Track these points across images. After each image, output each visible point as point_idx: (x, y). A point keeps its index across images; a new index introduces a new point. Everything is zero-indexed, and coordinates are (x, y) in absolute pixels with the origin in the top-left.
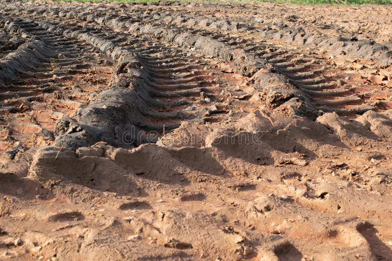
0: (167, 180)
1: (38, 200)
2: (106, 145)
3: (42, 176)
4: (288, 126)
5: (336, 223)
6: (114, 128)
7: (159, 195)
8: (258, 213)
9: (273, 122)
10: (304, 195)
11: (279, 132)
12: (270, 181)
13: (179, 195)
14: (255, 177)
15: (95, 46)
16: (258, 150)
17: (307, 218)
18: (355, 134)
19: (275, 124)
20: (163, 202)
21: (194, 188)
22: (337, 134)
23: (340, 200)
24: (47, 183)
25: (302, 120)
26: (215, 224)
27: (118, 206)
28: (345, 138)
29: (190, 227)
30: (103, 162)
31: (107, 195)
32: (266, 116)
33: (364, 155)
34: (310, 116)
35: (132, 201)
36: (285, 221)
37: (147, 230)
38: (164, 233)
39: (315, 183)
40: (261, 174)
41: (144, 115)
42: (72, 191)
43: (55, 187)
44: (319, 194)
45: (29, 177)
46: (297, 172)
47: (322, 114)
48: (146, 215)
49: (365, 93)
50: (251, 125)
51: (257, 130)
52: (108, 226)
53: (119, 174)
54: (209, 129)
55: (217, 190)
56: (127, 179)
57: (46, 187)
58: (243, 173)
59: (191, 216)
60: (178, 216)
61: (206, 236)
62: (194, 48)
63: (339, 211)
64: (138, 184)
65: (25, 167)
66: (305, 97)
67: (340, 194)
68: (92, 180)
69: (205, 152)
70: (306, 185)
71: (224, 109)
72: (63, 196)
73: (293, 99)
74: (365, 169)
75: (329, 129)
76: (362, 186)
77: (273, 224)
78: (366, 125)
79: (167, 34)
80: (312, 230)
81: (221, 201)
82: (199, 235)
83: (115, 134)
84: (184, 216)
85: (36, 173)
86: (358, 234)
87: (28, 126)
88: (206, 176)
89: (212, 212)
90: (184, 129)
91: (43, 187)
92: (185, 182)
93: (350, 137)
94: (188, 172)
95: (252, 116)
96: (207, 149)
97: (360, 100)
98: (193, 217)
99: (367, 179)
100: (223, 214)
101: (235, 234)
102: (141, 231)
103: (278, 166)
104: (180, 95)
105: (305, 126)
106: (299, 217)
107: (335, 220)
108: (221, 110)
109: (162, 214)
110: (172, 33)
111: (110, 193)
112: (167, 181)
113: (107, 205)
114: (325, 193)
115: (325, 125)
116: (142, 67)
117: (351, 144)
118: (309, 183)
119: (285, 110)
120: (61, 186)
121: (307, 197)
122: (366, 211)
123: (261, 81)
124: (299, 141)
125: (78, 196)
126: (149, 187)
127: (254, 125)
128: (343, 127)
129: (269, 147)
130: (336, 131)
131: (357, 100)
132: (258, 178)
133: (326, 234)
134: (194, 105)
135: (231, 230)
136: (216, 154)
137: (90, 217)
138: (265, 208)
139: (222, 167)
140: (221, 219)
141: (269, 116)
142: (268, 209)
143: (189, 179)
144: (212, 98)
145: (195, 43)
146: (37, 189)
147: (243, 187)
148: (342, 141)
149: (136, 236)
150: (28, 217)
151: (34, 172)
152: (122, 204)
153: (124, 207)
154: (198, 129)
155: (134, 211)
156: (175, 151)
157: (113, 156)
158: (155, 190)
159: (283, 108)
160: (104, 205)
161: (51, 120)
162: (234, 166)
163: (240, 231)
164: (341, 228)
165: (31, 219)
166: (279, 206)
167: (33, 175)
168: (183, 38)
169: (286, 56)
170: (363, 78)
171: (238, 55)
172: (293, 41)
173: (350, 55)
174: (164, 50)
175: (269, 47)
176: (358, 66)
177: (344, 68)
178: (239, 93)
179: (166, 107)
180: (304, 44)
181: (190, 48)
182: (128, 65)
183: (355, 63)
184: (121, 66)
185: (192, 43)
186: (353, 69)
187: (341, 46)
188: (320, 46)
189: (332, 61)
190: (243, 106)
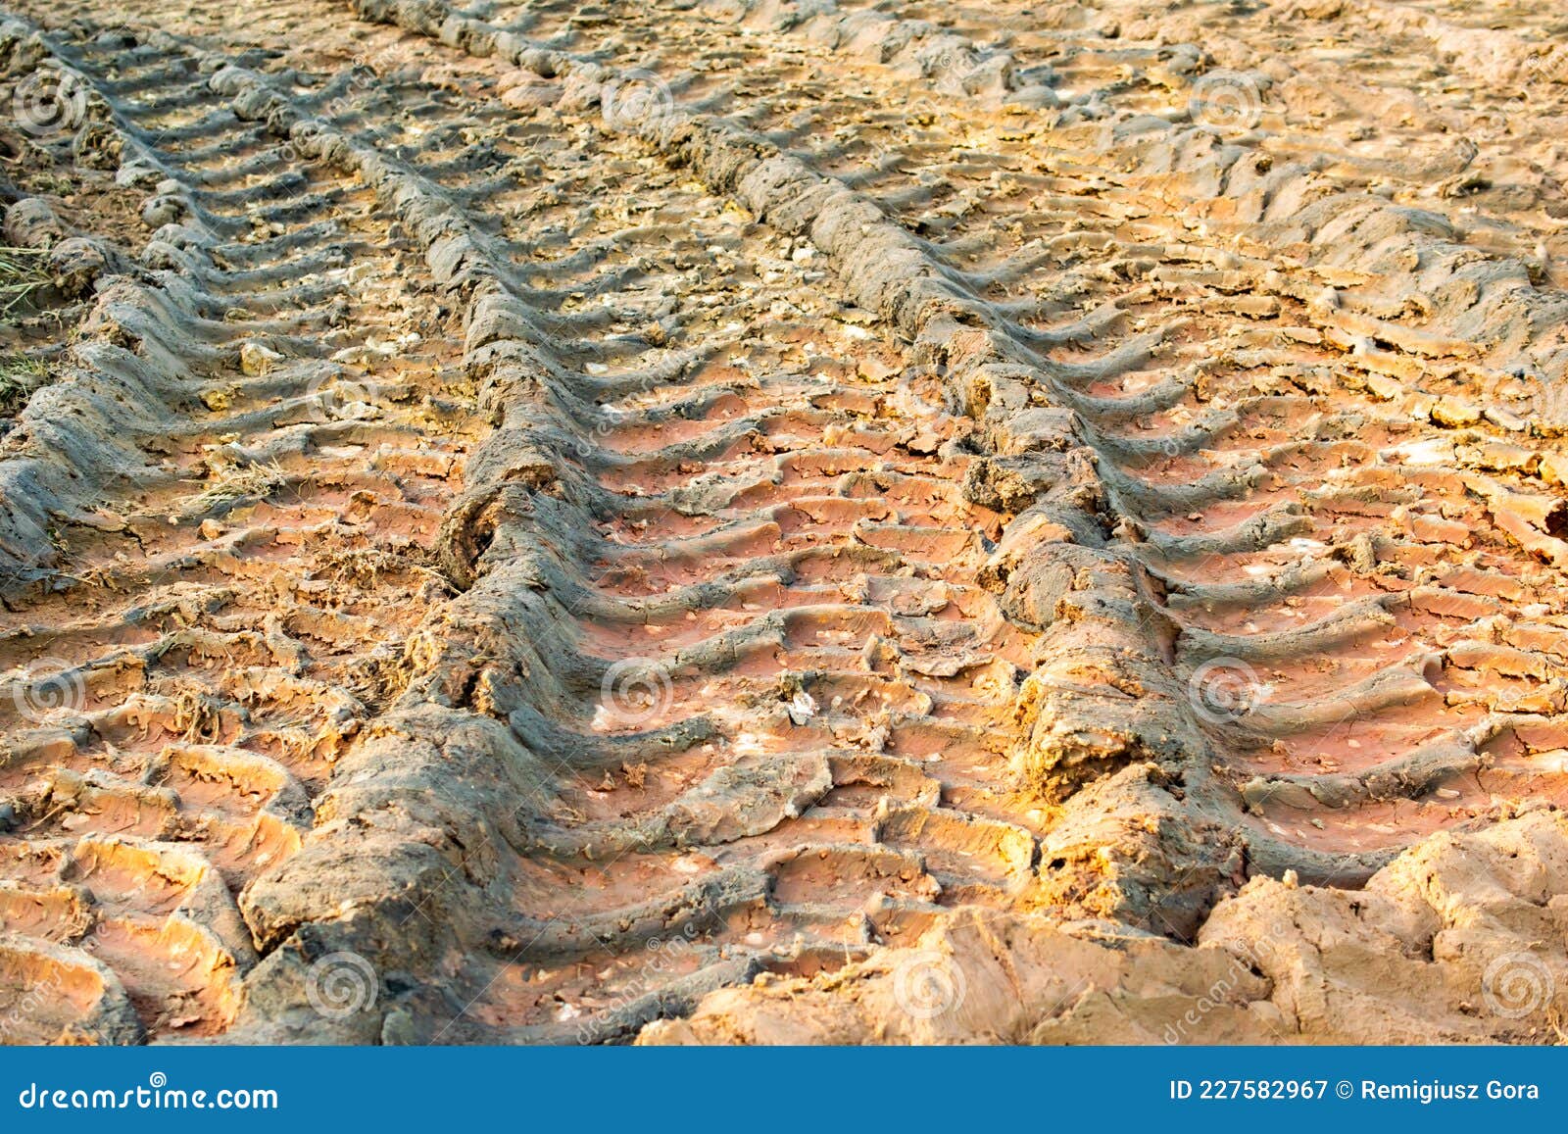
25: (1148, 954)
41: (527, 855)
62: (809, 251)
73: (1135, 770)
75: (1257, 976)
78: (1421, 925)
79: (708, 153)
97: (1427, 693)
104: (695, 671)
105: (1155, 980)
108: (843, 781)
110: (727, 154)
116: (559, 487)
119: (1088, 859)
123: (1030, 589)
128: (1319, 961)
131: (1416, 696)
134: (743, 737)
144: (825, 690)
145: (811, 220)
159: (1082, 855)
161: (156, 879)
168: (769, 187)
169: (1176, 322)
170: (1469, 493)
171: (965, 360)
172: (1221, 194)
173: (1439, 320)
174: (685, 255)
175: (1113, 250)
176: (1458, 407)
177: (1403, 420)
178: (942, 626)
179: (626, 766)
180: (1262, 218)
181: (791, 250)
182: (495, 506)
183: (1449, 382)
184: (466, 509)
185: (801, 223)
186: (1436, 422)
187: (1408, 267)
188: (1325, 248)
189: (1361, 366)
190: (944, 742)
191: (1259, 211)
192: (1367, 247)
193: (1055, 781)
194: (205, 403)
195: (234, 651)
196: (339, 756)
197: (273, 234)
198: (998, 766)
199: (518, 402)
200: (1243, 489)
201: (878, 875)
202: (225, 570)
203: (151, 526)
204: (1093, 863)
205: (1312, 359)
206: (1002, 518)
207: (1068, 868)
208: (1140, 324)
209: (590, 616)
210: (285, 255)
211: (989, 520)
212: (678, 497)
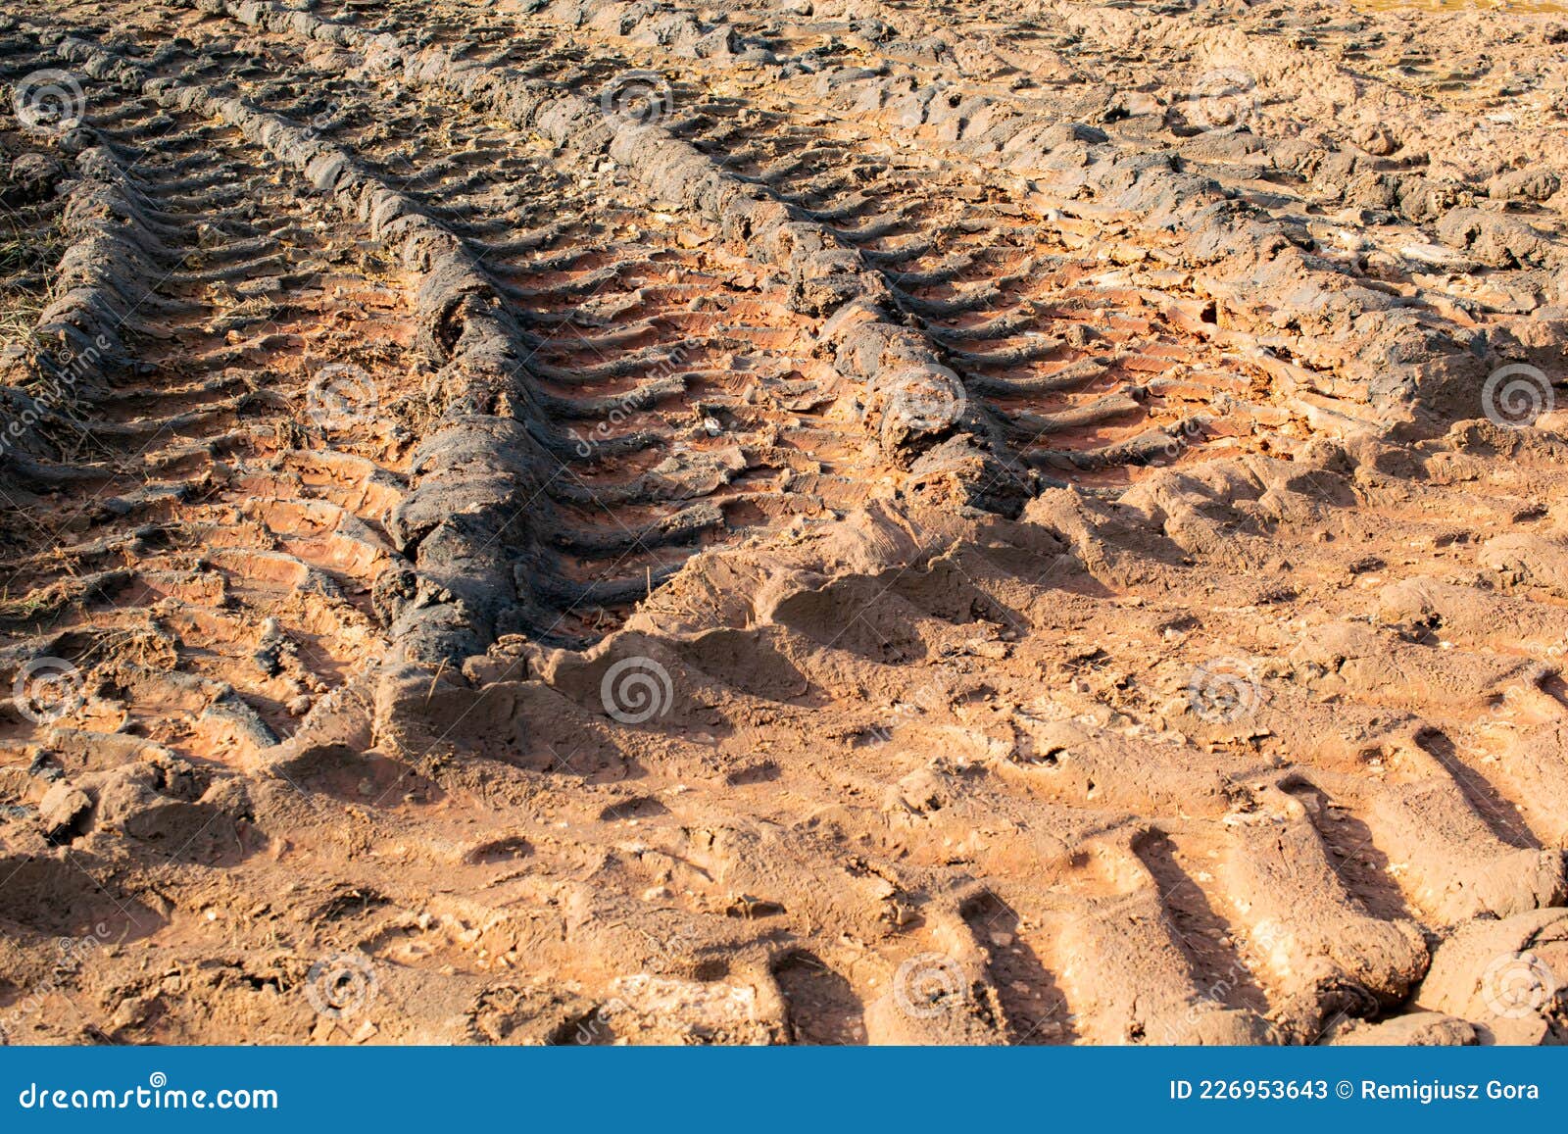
0: (679, 722)
1: (410, 806)
2: (524, 642)
3: (409, 745)
4: (955, 545)
5: (1086, 836)
6: (511, 570)
7: (673, 770)
8: (913, 816)
9: (918, 534)
10: (1010, 758)
11: (934, 563)
12: (922, 711)
13: (721, 769)
14: (886, 701)
15: (279, 156)
16: (886, 621)
17: (1022, 825)
18: (1126, 553)
19: (923, 540)
20: (689, 790)
21: (746, 744)
22: (1079, 555)
23: (1094, 766)
24: (424, 763)
25: (990, 523)
26: (829, 854)
27: (597, 814)
28: (1099, 566)
29: (775, 865)
30: (531, 694)
31: (561, 783)
32: (897, 518)
33: (1147, 620)
34: (1008, 497)
35: (622, 798)
36: (974, 835)
37: (681, 875)
38: (721, 881)
39: (1031, 716)
40: (899, 694)
41: (558, 502)
42: (484, 779)
43: (443, 770)
44: (1044, 752)
45: (380, 749)
46: (987, 683)
47: (1038, 489)
48: (664, 833)
49: (1152, 382)
50: (862, 548)
51: (880, 566)
52: (595, 869)
53: (573, 722)
54: (760, 571)
55: (803, 747)
56: (593, 734)
57: (421, 772)
58: (854, 690)
59: (773, 838)
60: (744, 840)
61: (813, 885)
62: (610, 165)
63: (1091, 795)
64: (622, 746)
65: (361, 723)
66: (989, 426)
67: (1093, 751)
68: (510, 742)
69: (758, 639)
70: (1011, 722)
71: (765, 460)
72: (463, 791)
73: (958, 438)
74: (1150, 663)
75: (1058, 541)
76: (1143, 716)
77: (948, 842)
78: (1154, 516)
79: (509, 97)
80: (1034, 853)
81: (819, 780)
82: (797, 884)
83: (517, 589)
84: (757, 838)
85: (396, 739)
86: (1136, 860)
87: (263, 557)
88: (770, 708)
89: (809, 818)
90: (699, 576)
91: (414, 773)
92: (723, 727)
93: (1113, 562)
94: (727, 699)
95: (861, 521)
96: (762, 631)
97: (1137, 409)
98: (778, 838)
99: (1156, 698)
100: (834, 820)
101: (874, 876)
102: (669, 876)
103: (936, 662)
105: (997, 538)
106: (1005, 823)
107: (1083, 826)
108: (755, 464)
109: (709, 836)
110: (526, 97)
111: (569, 778)
112: (677, 727)
113: (568, 810)
114: (1059, 750)
115: (1046, 530)
116: (496, 301)
117: (1115, 582)
118: (1017, 717)
119: (940, 482)
120: (456, 767)
121: (1017, 762)
122: (1151, 793)
123: (857, 351)
124: (984, 586)
125: (498, 790)
126: (647, 753)
127: (871, 551)
128: (1096, 532)
129: (913, 609)
130: (1078, 547)
131: (1130, 410)
132: (892, 704)
133: (1066, 862)
134: (676, 444)
135: (862, 866)
136: (784, 641)
137: (547, 848)
138: (928, 801)
139: (802, 677)
140: (831, 833)
141: (905, 517)
142: (934, 804)
143: (731, 720)
144: (724, 416)
145: (609, 142)
146: (400, 778)
147: (862, 736)
148: (1092, 573)
149: (661, 889)
150: (413, 855)
151: (391, 737)
152: (603, 807)
153: (608, 815)
154: (733, 572)
155: (633, 823)
156: (686, 645)
157: (549, 673)
158: (661, 758)
159: (936, 479)
160: (561, 811)
161: (304, 523)
162: (832, 673)
163: (883, 868)
164: (1096, 845)
165: (420, 861)
166: (959, 795)
167: (390, 746)
168: (568, 119)
169: (909, 205)
170: (1144, 303)
171: (766, 223)
172: (923, 122)
173: (1107, 199)
174: (512, 170)
175: (850, 160)
176: (1130, 252)
177: (1090, 261)
178: (793, 384)
179: (603, 459)
180: (959, 137)
181: (597, 165)
182: (463, 307)
183: (1120, 237)
184: (442, 310)
185: (601, 144)
186: (1115, 263)
187: (1080, 163)
188: (1013, 156)
189: (1054, 228)
190: (815, 443)
191: (955, 133)
192: (1046, 152)
193: (902, 452)
194: (184, 263)
195: (295, 403)
196: (399, 458)
197: (165, 160)
198: (854, 456)
199: (440, 253)
200: (984, 304)
201: (793, 513)
202: (257, 361)
203: (191, 336)
204: (944, 484)
205: (1018, 225)
206: (818, 321)
207: (928, 488)
208: (884, 208)
209: (546, 378)
210: (183, 175)
211: (807, 322)
212: (578, 314)
